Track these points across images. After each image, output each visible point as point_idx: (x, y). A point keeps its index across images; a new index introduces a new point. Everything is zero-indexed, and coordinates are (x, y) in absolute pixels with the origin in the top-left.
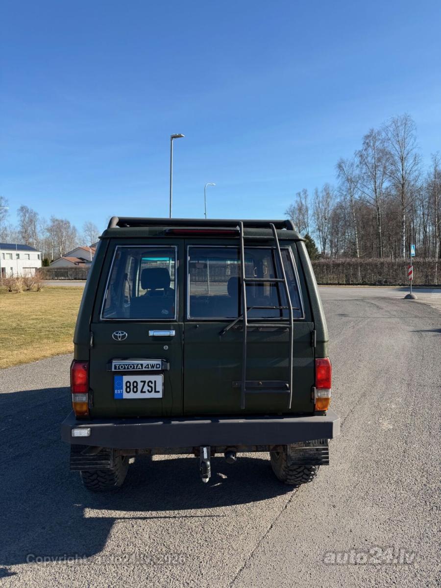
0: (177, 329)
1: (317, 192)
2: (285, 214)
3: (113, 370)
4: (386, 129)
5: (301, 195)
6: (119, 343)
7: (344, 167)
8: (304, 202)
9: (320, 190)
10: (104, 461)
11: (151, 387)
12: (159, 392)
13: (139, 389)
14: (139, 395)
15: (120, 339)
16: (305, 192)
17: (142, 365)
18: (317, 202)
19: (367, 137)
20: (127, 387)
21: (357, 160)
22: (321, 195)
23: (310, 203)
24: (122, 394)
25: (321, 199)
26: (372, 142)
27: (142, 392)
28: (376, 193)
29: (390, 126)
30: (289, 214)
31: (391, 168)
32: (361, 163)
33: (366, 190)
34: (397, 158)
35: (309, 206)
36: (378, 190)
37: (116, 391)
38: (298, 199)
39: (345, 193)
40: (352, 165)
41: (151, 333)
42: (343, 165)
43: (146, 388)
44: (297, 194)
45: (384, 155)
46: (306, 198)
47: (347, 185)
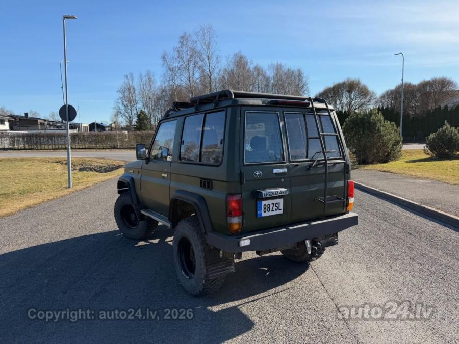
0: (287, 167)
1: (141, 76)
2: (118, 92)
3: (264, 197)
4: (196, 34)
5: (128, 77)
6: (258, 179)
7: (167, 59)
8: (131, 83)
9: (143, 74)
10: (228, 267)
11: (277, 207)
12: (281, 210)
13: (271, 209)
14: (271, 213)
15: (258, 177)
16: (132, 75)
17: (278, 192)
18: (142, 84)
19: (182, 37)
20: (264, 208)
21: (176, 54)
22: (144, 79)
23: (136, 84)
24: (261, 214)
25: (145, 82)
26: (185, 41)
27: (272, 211)
28: (190, 81)
29: (199, 32)
30: (121, 92)
31: (200, 63)
32: (178, 57)
33: (183, 78)
34: (204, 56)
35: (135, 87)
36: (191, 79)
37: (258, 212)
38: (126, 81)
39: (168, 79)
40: (173, 58)
41: (275, 171)
42: (166, 57)
43: (275, 208)
44: (124, 76)
45: (194, 53)
46: (132, 80)
47: (170, 73)
